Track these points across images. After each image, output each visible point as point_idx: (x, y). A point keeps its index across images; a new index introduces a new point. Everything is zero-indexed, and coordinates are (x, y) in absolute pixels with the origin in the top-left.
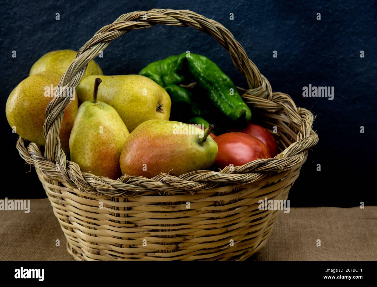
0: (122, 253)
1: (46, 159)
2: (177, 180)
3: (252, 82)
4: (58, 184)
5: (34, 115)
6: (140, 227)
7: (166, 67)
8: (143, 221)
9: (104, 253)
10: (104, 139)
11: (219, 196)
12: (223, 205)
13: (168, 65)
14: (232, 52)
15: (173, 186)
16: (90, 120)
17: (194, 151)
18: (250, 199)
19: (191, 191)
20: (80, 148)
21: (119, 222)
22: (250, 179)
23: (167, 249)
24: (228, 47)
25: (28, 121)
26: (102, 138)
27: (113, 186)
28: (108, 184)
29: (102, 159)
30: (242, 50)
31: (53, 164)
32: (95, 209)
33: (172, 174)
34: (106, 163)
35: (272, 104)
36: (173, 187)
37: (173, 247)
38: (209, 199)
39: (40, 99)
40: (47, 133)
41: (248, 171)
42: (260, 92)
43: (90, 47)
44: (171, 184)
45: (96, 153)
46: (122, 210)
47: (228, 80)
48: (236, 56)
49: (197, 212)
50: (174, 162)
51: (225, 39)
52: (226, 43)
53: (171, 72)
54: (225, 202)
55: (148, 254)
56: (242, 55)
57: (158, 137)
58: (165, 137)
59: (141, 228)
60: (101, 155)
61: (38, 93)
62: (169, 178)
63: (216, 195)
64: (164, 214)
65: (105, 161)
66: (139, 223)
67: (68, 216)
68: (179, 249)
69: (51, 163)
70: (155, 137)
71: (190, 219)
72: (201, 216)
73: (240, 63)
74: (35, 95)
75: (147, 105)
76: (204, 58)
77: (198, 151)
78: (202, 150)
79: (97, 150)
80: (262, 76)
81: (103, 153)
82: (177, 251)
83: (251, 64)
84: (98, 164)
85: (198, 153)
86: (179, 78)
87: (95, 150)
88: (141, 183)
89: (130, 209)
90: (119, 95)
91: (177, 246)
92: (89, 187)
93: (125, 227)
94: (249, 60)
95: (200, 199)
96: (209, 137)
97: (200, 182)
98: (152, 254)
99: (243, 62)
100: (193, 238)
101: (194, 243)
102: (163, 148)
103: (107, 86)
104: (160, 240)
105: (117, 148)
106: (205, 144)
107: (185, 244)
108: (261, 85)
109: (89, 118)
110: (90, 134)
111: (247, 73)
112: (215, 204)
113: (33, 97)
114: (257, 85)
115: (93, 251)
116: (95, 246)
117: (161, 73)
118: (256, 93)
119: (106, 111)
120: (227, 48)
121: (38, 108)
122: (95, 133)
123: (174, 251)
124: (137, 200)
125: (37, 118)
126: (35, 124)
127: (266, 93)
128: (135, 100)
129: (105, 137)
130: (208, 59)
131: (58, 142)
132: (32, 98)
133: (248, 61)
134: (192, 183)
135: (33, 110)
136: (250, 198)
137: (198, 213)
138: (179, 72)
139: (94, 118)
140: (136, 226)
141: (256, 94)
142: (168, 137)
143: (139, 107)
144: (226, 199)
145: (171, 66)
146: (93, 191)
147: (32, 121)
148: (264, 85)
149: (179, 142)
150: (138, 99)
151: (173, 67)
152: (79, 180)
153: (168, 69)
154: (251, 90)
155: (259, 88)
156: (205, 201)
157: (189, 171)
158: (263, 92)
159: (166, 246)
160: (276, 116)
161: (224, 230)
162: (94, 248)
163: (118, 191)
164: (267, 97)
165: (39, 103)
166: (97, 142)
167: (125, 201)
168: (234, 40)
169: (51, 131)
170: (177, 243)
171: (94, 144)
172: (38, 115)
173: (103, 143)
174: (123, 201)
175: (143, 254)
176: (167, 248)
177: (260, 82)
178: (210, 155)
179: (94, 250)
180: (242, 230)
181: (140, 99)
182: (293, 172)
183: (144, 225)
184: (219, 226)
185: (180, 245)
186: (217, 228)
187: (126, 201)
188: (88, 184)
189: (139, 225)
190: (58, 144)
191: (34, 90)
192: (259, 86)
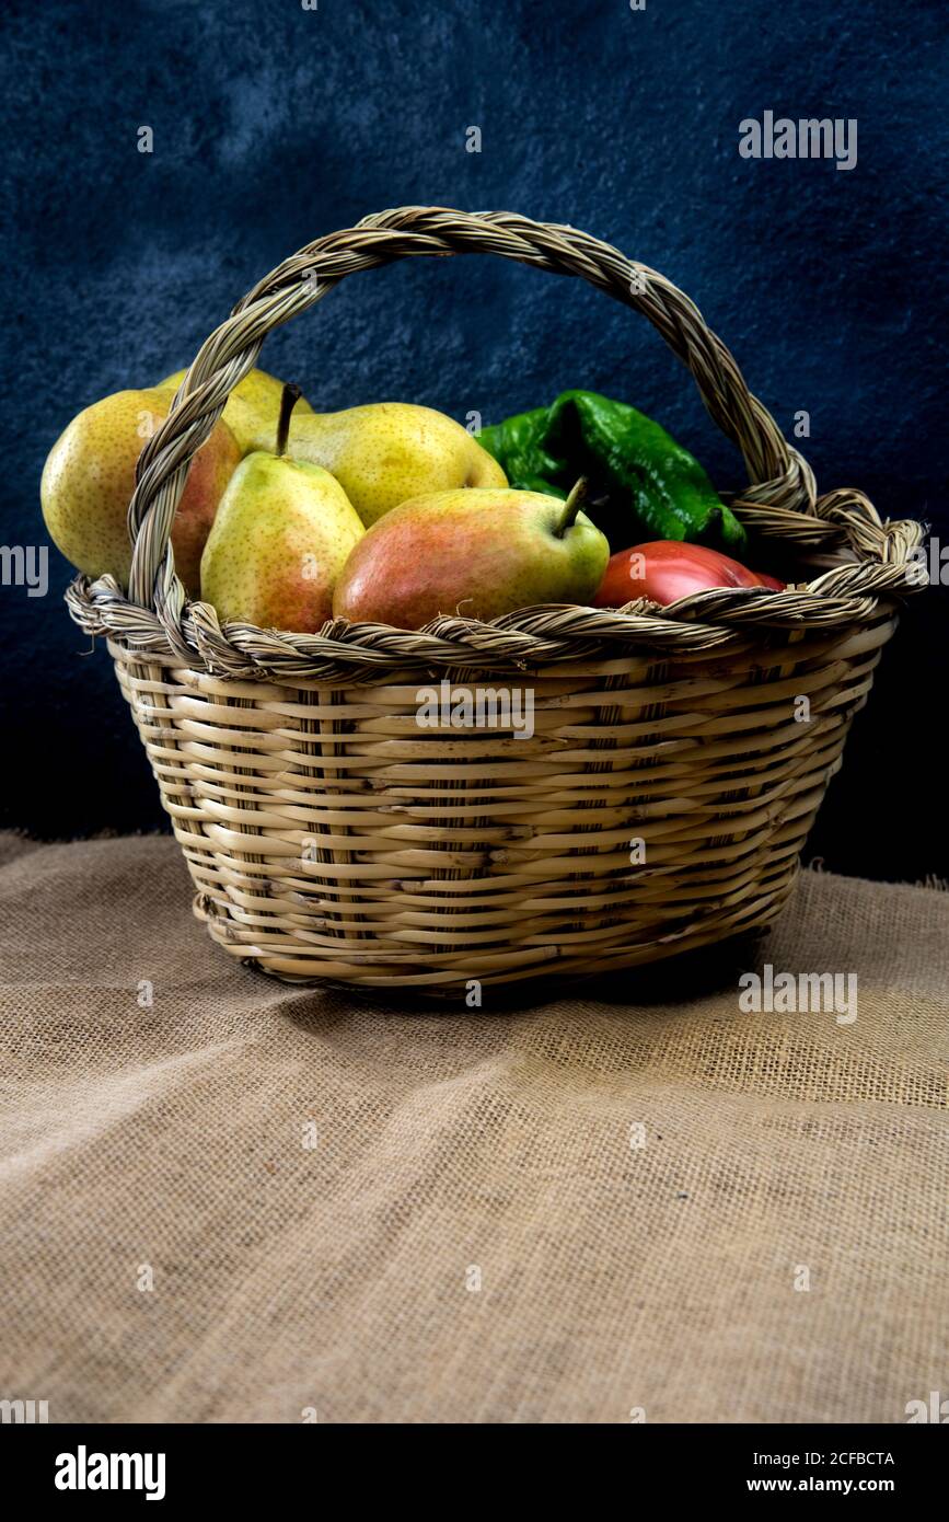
0: (332, 882)
1: (132, 603)
2: (480, 627)
3: (760, 465)
4: (160, 675)
5: (110, 490)
6: (380, 790)
7: (515, 435)
8: (388, 769)
9: (283, 887)
10: (293, 548)
11: (607, 690)
12: (621, 722)
13: (524, 429)
14: (695, 359)
15: (467, 644)
16: (261, 494)
17: (536, 551)
18: (702, 718)
19: (519, 658)
20: (225, 570)
21: (319, 773)
22: (697, 638)
23: (457, 866)
24: (686, 345)
25: (95, 507)
26: (288, 543)
27: (299, 649)
28: (288, 643)
29: (284, 602)
30: (727, 360)
31: (149, 613)
32: (255, 738)
33: (468, 614)
34: (295, 612)
35: (816, 522)
36: (470, 650)
37: (474, 859)
38: (576, 701)
39: (131, 447)
40: (139, 529)
41: (693, 615)
42: (781, 491)
43: (272, 288)
44: (464, 639)
45: (269, 583)
46: (328, 733)
47: (690, 460)
48: (708, 372)
49: (544, 742)
50: (477, 586)
51: (675, 319)
52: (680, 332)
53: (529, 448)
54: (626, 716)
55: (406, 885)
56: (728, 374)
57: (439, 519)
58: (458, 519)
59: (384, 793)
60: (281, 591)
61: (125, 429)
62: (458, 623)
63: (600, 685)
64: (446, 745)
65: (292, 608)
66: (377, 777)
67: (187, 782)
68: (494, 868)
69: (143, 613)
70: (431, 520)
71: (525, 766)
72: (555, 757)
73: (720, 396)
74: (119, 436)
75: (432, 476)
76: (626, 410)
77: (548, 551)
78: (561, 549)
79: (273, 576)
80: (790, 448)
81: (288, 586)
82: (488, 875)
83: (755, 408)
84: (271, 615)
85: (546, 555)
86: (551, 464)
87: (267, 575)
88: (378, 638)
89: (347, 726)
90: (354, 446)
91: (487, 856)
92: (233, 654)
93: (336, 788)
94: (750, 394)
95: (551, 698)
96: (581, 517)
97: (547, 635)
98: (416, 886)
99: (730, 396)
100: (535, 835)
101: (537, 854)
102: (451, 546)
103: (323, 429)
104: (436, 833)
105: (330, 576)
106: (569, 533)
107: (513, 856)
108: (785, 471)
109: (258, 490)
110: (255, 532)
111: (743, 435)
112: (597, 717)
113: (112, 439)
114: (772, 469)
115: (252, 883)
116: (256, 867)
117: (502, 450)
118: (768, 494)
119: (307, 474)
120: (683, 350)
121: (123, 471)
122: (269, 531)
123: (478, 874)
124: (367, 698)
125: (118, 499)
126: (111, 516)
127: (800, 496)
128: (398, 461)
129: (299, 543)
130: (637, 413)
131: (166, 553)
132: (108, 444)
133: (744, 394)
134: (524, 637)
135: (110, 476)
136: (703, 712)
137: (546, 745)
138: (550, 447)
139: (270, 489)
140: (368, 787)
141: (771, 498)
142: (467, 517)
143: (407, 480)
144: (630, 701)
145: (531, 433)
146: (244, 666)
147: (106, 509)
148: (792, 471)
149: (495, 527)
150: (404, 455)
151: (536, 435)
152: (209, 636)
153: (522, 439)
154: (755, 488)
155: (779, 480)
156: (565, 706)
157: (517, 606)
158: (791, 492)
159: (455, 855)
160: (823, 559)
161: (626, 812)
162: (255, 876)
163: (311, 661)
164: (803, 506)
165: (126, 457)
166: (273, 555)
167: (334, 703)
168: (706, 329)
169: (148, 523)
170: (485, 848)
171: (265, 558)
172: (121, 492)
173: (291, 558)
174: (329, 700)
175: (390, 883)
176: (458, 862)
177: (782, 460)
178: (584, 563)
179: (254, 879)
180: (682, 825)
181: (411, 456)
182: (845, 665)
183: (390, 783)
184: (612, 797)
185: (496, 856)
186: (605, 807)
187: (338, 699)
188: (234, 647)
189: (376, 784)
190: (165, 559)
191: (118, 423)
192: (777, 475)
